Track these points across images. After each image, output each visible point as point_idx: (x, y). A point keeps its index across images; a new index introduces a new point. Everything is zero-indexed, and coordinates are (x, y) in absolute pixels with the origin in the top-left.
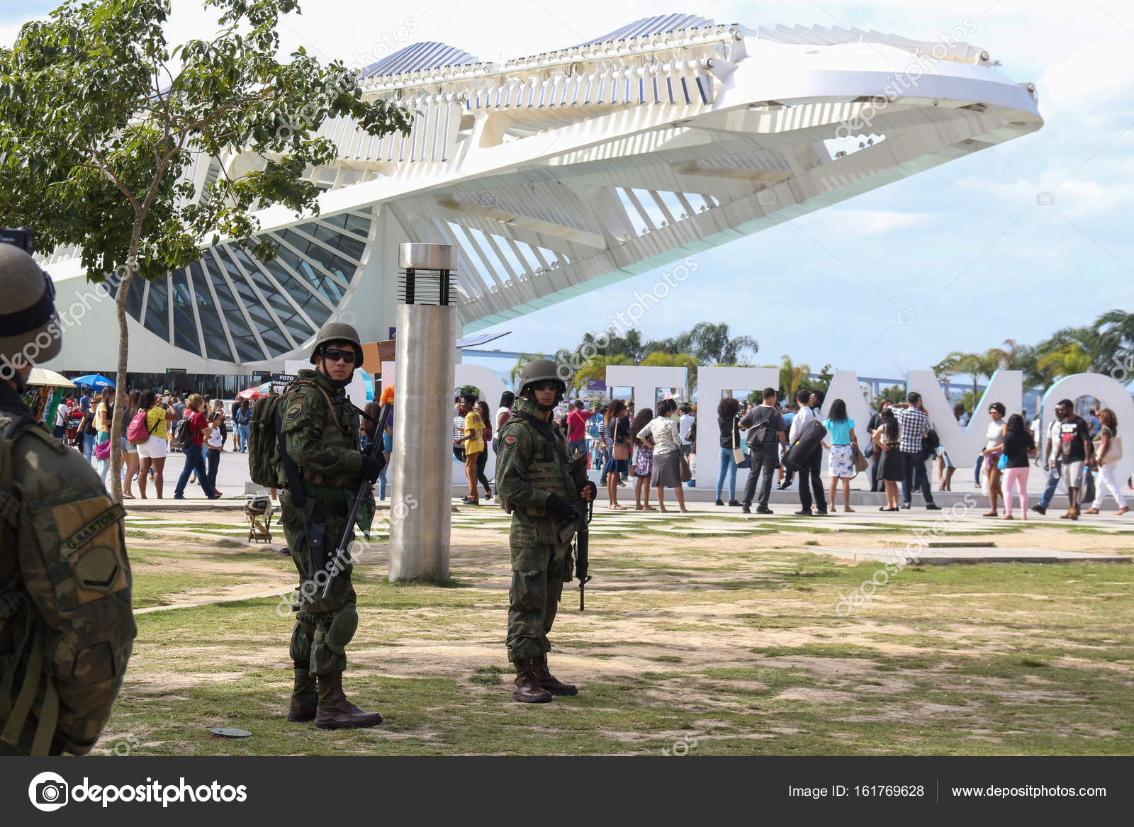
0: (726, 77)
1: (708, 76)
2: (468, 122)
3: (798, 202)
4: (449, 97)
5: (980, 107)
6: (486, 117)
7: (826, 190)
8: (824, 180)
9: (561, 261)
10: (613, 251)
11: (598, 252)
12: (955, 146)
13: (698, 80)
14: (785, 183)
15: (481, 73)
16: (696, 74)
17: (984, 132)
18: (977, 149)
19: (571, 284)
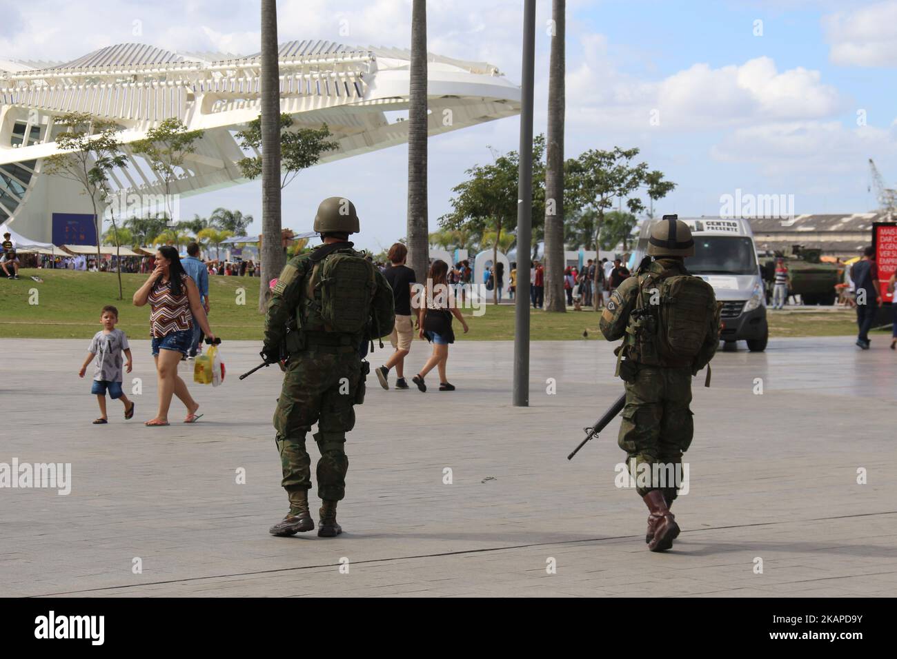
0: (370, 81)
1: (360, 82)
2: (191, 98)
3: (368, 145)
4: (178, 83)
5: (504, 101)
6: (203, 96)
7: (389, 139)
8: (389, 135)
9: (187, 174)
10: (230, 170)
11: (217, 169)
12: (477, 119)
13: (355, 84)
14: (361, 135)
15: (194, 68)
16: (353, 80)
17: (496, 112)
18: (486, 121)
19: (193, 189)
